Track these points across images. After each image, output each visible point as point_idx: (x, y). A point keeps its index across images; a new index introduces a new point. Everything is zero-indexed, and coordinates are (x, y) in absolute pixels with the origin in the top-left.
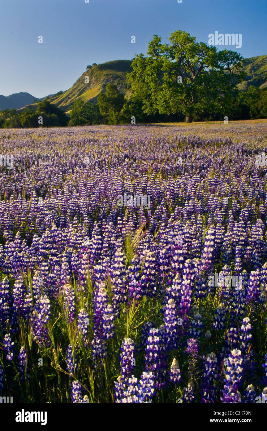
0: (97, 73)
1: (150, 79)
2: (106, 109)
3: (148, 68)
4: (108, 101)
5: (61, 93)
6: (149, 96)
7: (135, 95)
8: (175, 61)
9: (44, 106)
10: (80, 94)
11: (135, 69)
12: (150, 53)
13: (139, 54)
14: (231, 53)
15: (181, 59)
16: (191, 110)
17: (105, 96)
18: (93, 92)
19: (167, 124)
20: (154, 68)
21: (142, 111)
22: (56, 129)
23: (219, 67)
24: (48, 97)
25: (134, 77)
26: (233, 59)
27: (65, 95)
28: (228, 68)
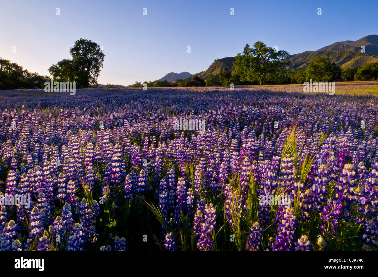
0: (219, 63)
1: (244, 65)
2: (222, 79)
3: (243, 59)
4: (224, 75)
5: (202, 72)
6: (243, 73)
7: (236, 73)
8: (256, 56)
9: (195, 77)
10: (211, 72)
11: (237, 60)
12: (243, 53)
13: (239, 53)
14: (284, 52)
15: (259, 56)
16: (263, 79)
17: (222, 73)
18: (217, 72)
19: (251, 86)
20: (246, 60)
21: (239, 80)
22: (200, 87)
23: (277, 59)
24: (197, 74)
25: (236, 64)
26: (285, 55)
27: (204, 73)
28: (282, 59)
